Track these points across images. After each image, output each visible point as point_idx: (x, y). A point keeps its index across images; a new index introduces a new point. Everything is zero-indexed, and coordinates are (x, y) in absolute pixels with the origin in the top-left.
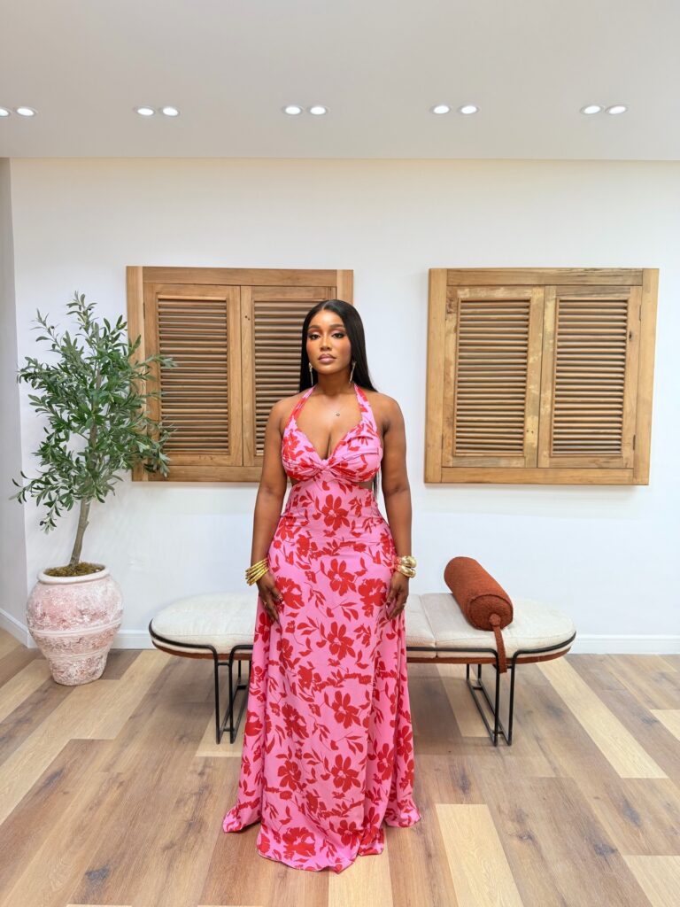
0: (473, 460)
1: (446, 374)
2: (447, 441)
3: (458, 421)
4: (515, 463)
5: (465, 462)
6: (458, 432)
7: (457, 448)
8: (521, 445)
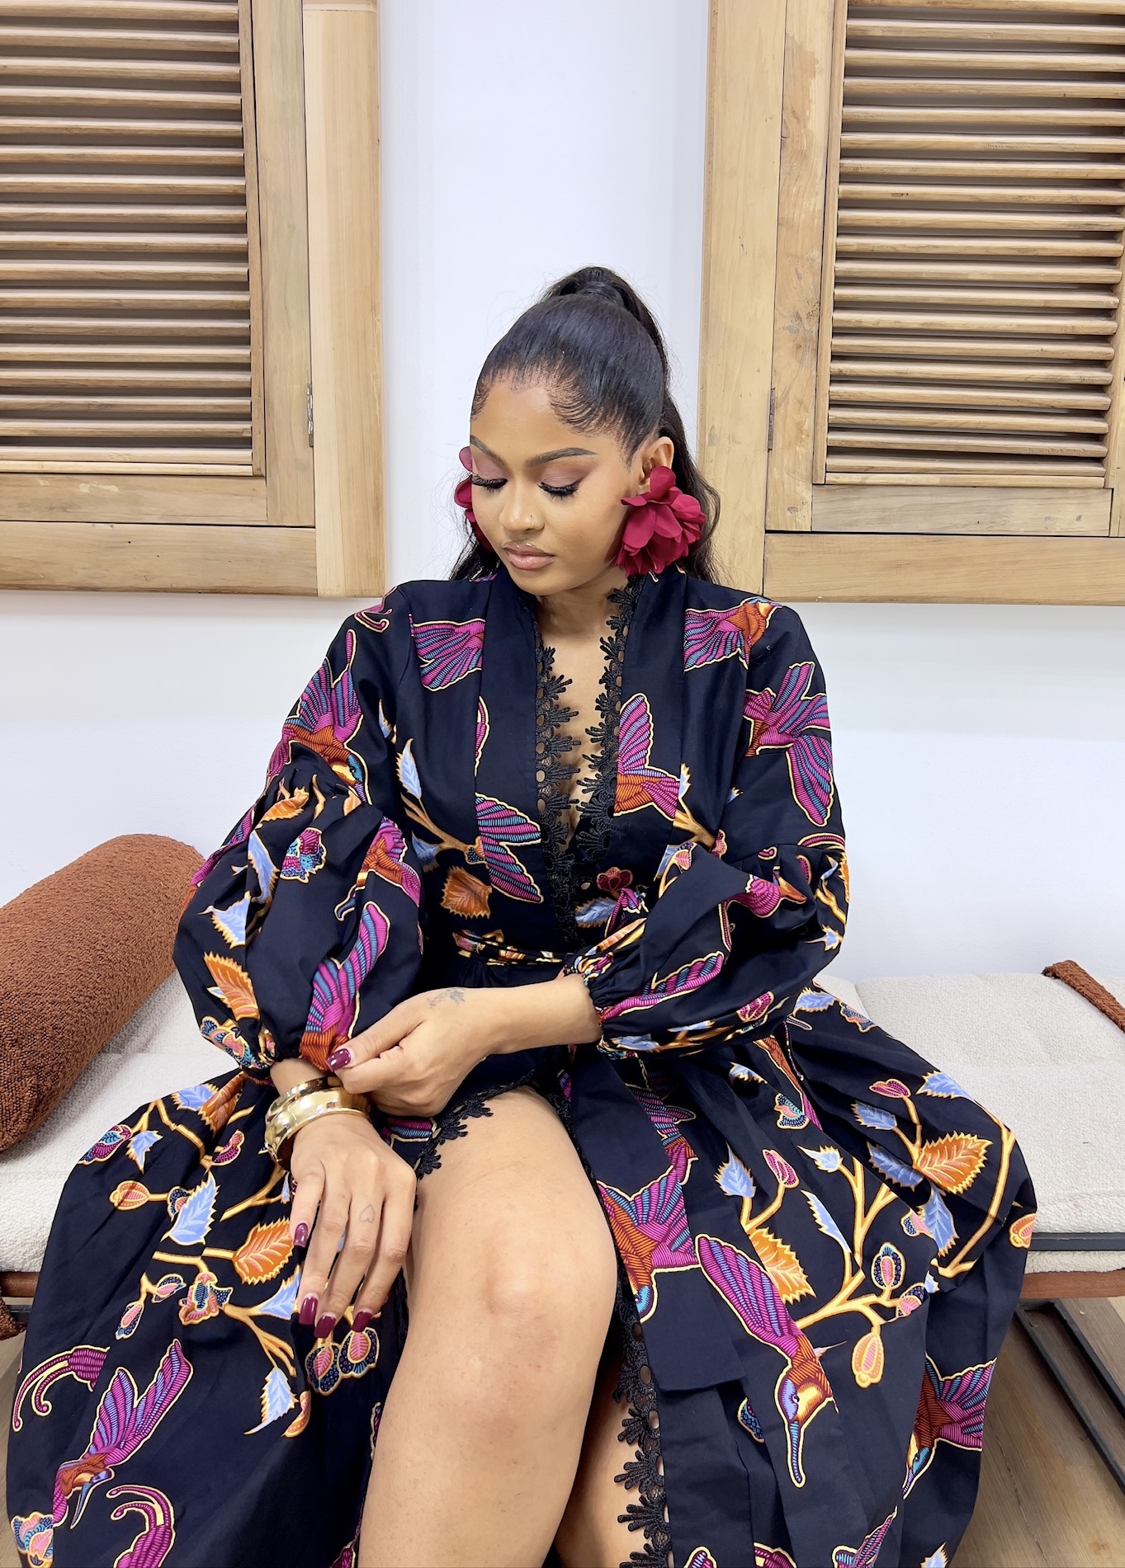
0: (895, 501)
1: (792, 115)
2: (788, 416)
3: (838, 332)
4: (1068, 515)
5: (864, 511)
6: (837, 379)
7: (833, 451)
8: (1097, 438)
